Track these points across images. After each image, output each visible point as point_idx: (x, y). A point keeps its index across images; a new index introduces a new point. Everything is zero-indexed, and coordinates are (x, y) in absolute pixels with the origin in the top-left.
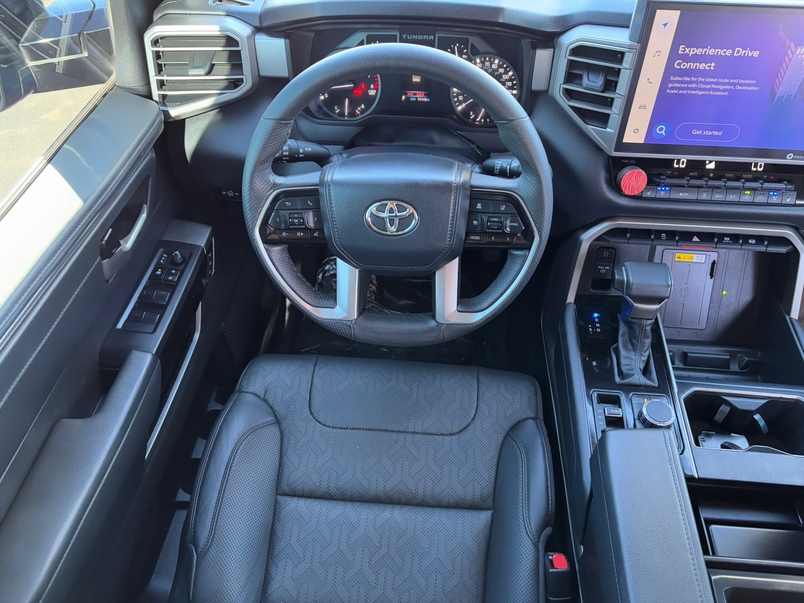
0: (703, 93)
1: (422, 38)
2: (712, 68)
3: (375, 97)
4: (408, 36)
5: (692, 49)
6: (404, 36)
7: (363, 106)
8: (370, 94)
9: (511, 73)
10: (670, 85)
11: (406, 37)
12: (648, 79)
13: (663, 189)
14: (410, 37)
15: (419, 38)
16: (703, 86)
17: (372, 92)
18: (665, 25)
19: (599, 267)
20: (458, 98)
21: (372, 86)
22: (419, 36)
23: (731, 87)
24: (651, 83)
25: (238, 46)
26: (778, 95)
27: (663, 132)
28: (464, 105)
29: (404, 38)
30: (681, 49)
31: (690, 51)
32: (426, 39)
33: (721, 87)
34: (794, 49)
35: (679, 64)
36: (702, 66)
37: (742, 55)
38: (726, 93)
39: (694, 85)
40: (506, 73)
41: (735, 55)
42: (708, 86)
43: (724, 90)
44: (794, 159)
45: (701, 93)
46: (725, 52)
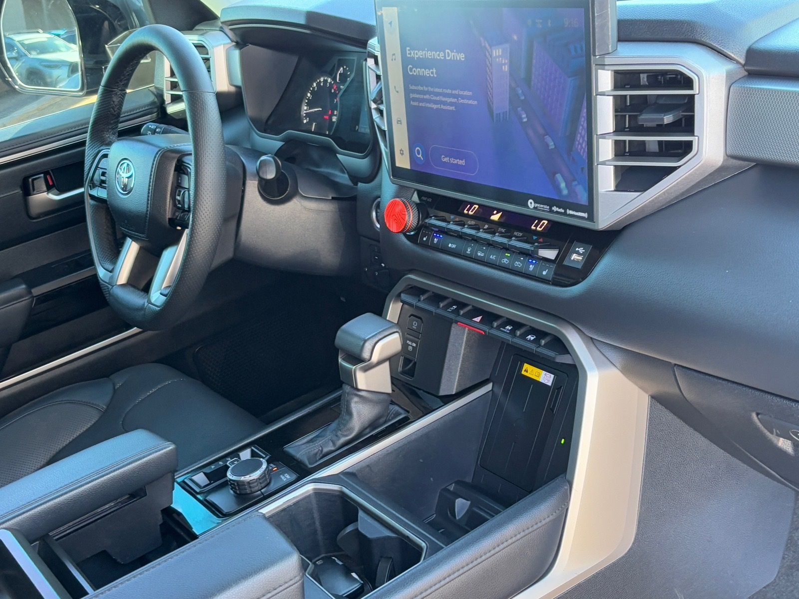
2: (435, 76)
5: (415, 52)
8: (333, 120)
10: (411, 96)
12: (395, 87)
13: (438, 235)
16: (434, 98)
18: (391, 23)
21: (335, 113)
23: (454, 100)
24: (397, 92)
25: (207, 54)
26: (495, 112)
27: (420, 156)
30: (408, 52)
31: (414, 53)
33: (449, 100)
34: (490, 50)
35: (411, 70)
36: (427, 73)
37: (452, 59)
38: (452, 108)
39: (427, 97)
41: (447, 58)
42: (438, 98)
43: (451, 104)
44: (535, 208)
45: (435, 106)
46: (439, 55)
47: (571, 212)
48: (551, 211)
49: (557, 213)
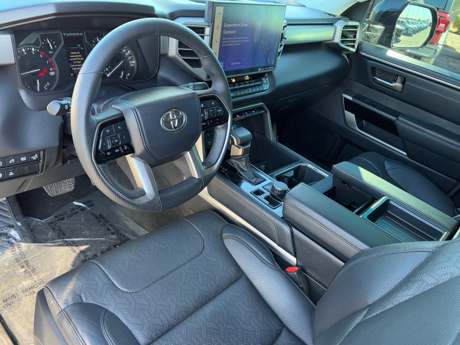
0: (233, 44)
1: (75, 35)
2: (235, 33)
3: (54, 77)
4: (67, 34)
6: (64, 34)
7: (48, 84)
8: (51, 74)
9: (129, 52)
10: (223, 42)
11: (66, 34)
14: (68, 34)
15: (74, 35)
16: (233, 42)
17: (52, 74)
18: (219, 13)
19: (208, 142)
20: (106, 70)
21: (51, 69)
22: (74, 34)
23: (241, 41)
24: (217, 42)
26: (254, 43)
27: (223, 65)
28: (110, 74)
29: (65, 35)
30: (225, 25)
31: (228, 26)
32: (78, 35)
33: (238, 41)
35: (225, 32)
36: (232, 32)
37: (243, 26)
39: (230, 42)
40: (127, 52)
41: (241, 26)
42: (234, 42)
43: (239, 43)
44: (260, 70)
45: (232, 45)
46: (238, 25)
47: (270, 68)
48: (265, 70)
49: (266, 69)
